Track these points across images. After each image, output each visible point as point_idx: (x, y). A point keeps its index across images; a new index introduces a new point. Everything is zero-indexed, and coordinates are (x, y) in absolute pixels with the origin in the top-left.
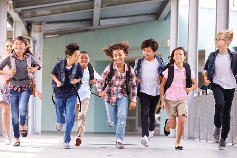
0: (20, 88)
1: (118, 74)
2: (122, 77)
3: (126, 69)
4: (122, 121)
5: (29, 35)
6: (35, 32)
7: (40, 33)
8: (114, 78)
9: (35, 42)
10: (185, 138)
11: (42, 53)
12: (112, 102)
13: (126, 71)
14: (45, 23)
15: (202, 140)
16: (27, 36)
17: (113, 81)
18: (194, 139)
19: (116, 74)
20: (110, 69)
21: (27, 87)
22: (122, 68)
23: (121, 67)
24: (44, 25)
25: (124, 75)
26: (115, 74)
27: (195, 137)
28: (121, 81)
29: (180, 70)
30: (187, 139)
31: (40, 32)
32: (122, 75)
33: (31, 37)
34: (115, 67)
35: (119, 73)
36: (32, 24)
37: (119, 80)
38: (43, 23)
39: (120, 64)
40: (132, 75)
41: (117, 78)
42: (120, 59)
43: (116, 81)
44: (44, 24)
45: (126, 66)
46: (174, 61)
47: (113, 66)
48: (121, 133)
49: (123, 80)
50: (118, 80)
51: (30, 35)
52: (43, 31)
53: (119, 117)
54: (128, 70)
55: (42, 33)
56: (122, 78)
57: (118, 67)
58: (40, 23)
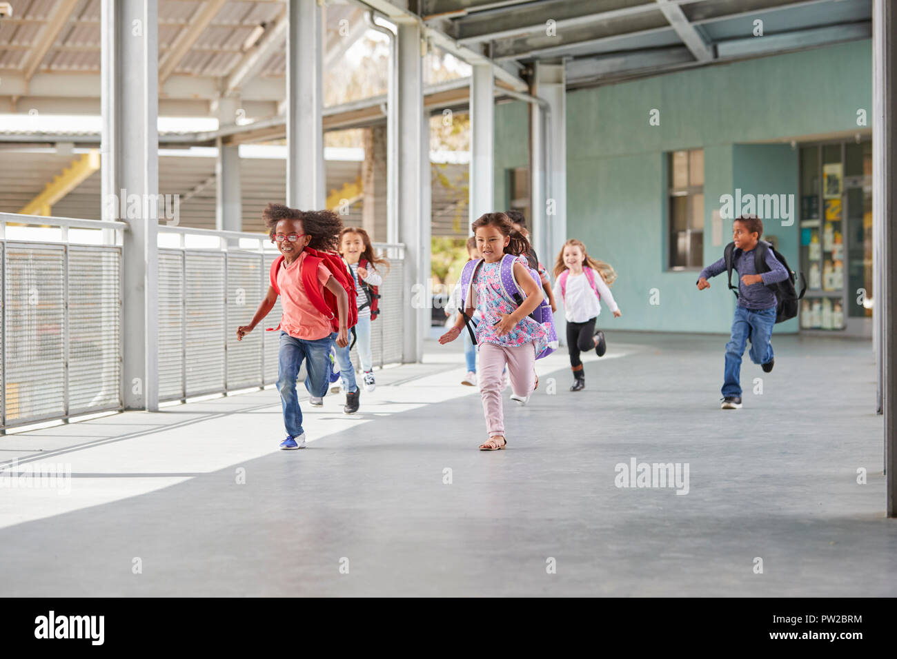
5: (530, 92)
6: (545, 82)
7: (558, 86)
9: (544, 109)
14: (571, 58)
16: (524, 93)
24: (569, 64)
31: (559, 82)
33: (535, 97)
36: (537, 63)
38: (564, 59)
44: (567, 61)
51: (533, 93)
52: (567, 80)
55: (563, 86)
58: (558, 61)
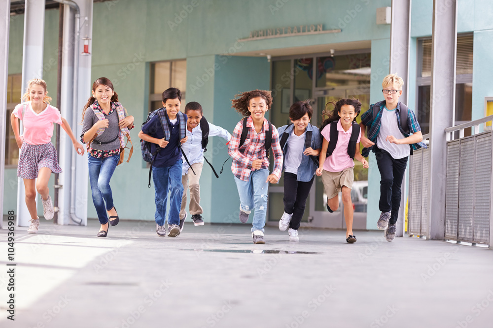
0: (101, 153)
1: (253, 135)
2: (259, 140)
3: (266, 128)
4: (261, 205)
8: (247, 141)
10: (425, 238)
11: (91, 37)
12: (244, 177)
13: (265, 130)
15: (462, 243)
17: (246, 145)
18: (444, 240)
19: (251, 135)
20: (242, 127)
21: (111, 153)
22: (260, 127)
23: (258, 124)
25: (262, 136)
26: (249, 135)
27: (447, 234)
28: (257, 145)
29: (344, 132)
30: (427, 239)
32: (259, 137)
34: (250, 124)
35: (256, 133)
37: (255, 145)
39: (258, 119)
40: (276, 137)
41: (252, 141)
42: (261, 112)
43: (251, 145)
45: (266, 123)
46: (339, 118)
47: (247, 122)
48: (260, 222)
49: (259, 144)
50: (254, 143)
53: (256, 200)
54: (268, 130)
56: (258, 142)
57: (254, 124)
